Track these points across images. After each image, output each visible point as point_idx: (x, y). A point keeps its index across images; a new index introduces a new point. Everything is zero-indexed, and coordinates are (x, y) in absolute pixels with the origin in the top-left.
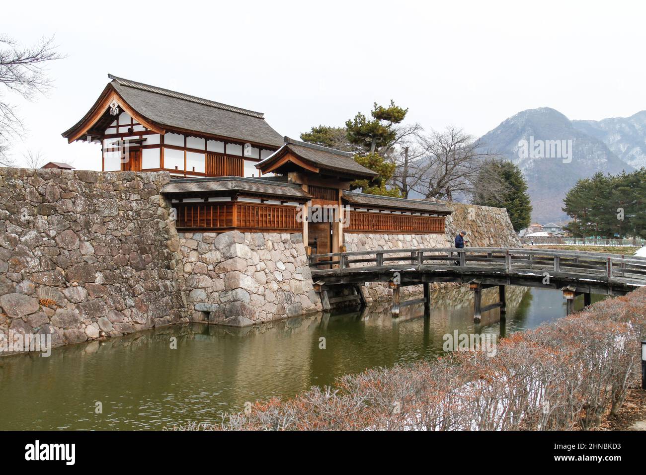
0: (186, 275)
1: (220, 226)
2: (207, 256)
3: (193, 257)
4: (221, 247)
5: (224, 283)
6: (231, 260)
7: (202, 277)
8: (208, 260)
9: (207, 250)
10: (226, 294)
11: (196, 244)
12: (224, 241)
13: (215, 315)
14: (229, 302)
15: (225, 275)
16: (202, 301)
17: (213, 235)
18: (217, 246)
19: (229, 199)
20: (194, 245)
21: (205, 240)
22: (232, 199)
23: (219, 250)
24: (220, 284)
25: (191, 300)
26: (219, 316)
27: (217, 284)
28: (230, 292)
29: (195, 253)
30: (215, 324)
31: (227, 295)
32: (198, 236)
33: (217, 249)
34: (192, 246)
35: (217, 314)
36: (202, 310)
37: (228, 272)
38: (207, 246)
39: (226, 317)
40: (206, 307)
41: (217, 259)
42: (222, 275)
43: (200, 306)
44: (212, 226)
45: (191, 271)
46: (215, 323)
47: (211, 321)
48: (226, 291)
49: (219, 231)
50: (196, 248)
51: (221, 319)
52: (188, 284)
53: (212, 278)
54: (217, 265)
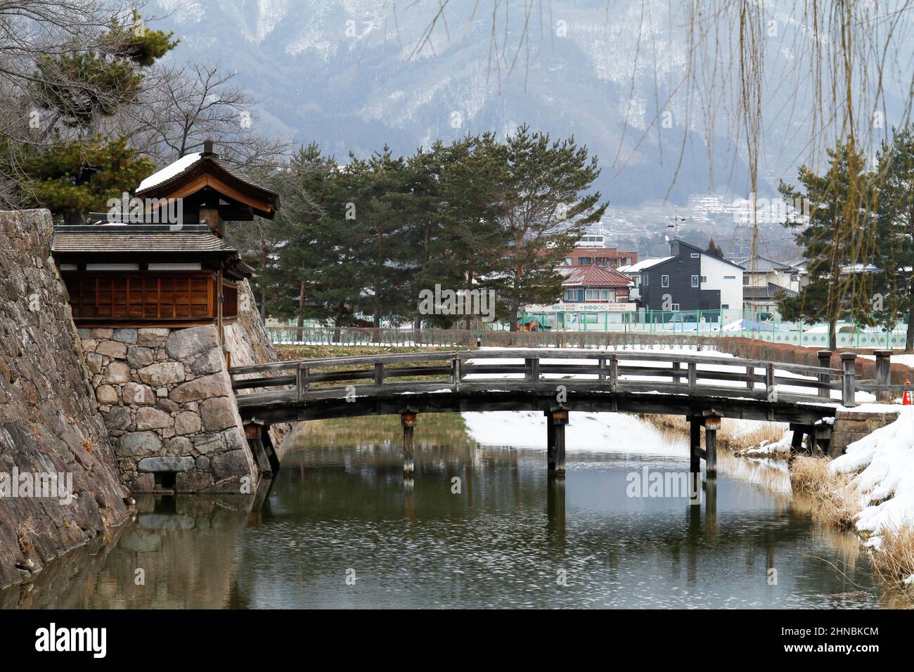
0: (106, 409)
1: (177, 315)
2: (153, 371)
3: (119, 374)
4: (182, 355)
5: (198, 419)
6: (210, 377)
7: (143, 410)
8: (154, 378)
9: (149, 361)
10: (207, 438)
11: (124, 350)
12: (189, 344)
13: (190, 477)
14: (219, 451)
15: (199, 405)
16: (152, 454)
17: (162, 331)
18: (173, 352)
19: (196, 267)
20: (120, 351)
21: (143, 342)
22: (203, 267)
23: (177, 360)
24: (191, 421)
25: (126, 452)
26: (200, 478)
27: (185, 422)
28: (219, 435)
29: (122, 368)
30: (192, 493)
31: (209, 440)
32: (128, 335)
33: (172, 358)
34: (112, 353)
35: (194, 475)
36: (156, 469)
37: (205, 400)
38: (149, 353)
39: (217, 479)
40: (168, 464)
41: (177, 377)
42: (192, 406)
43: (152, 462)
44: (159, 316)
45: (116, 399)
46: (191, 491)
47: (182, 488)
48: (207, 433)
49: (176, 324)
50: (123, 357)
51: (204, 483)
52: (112, 425)
53: (169, 412)
54: (175, 387)
